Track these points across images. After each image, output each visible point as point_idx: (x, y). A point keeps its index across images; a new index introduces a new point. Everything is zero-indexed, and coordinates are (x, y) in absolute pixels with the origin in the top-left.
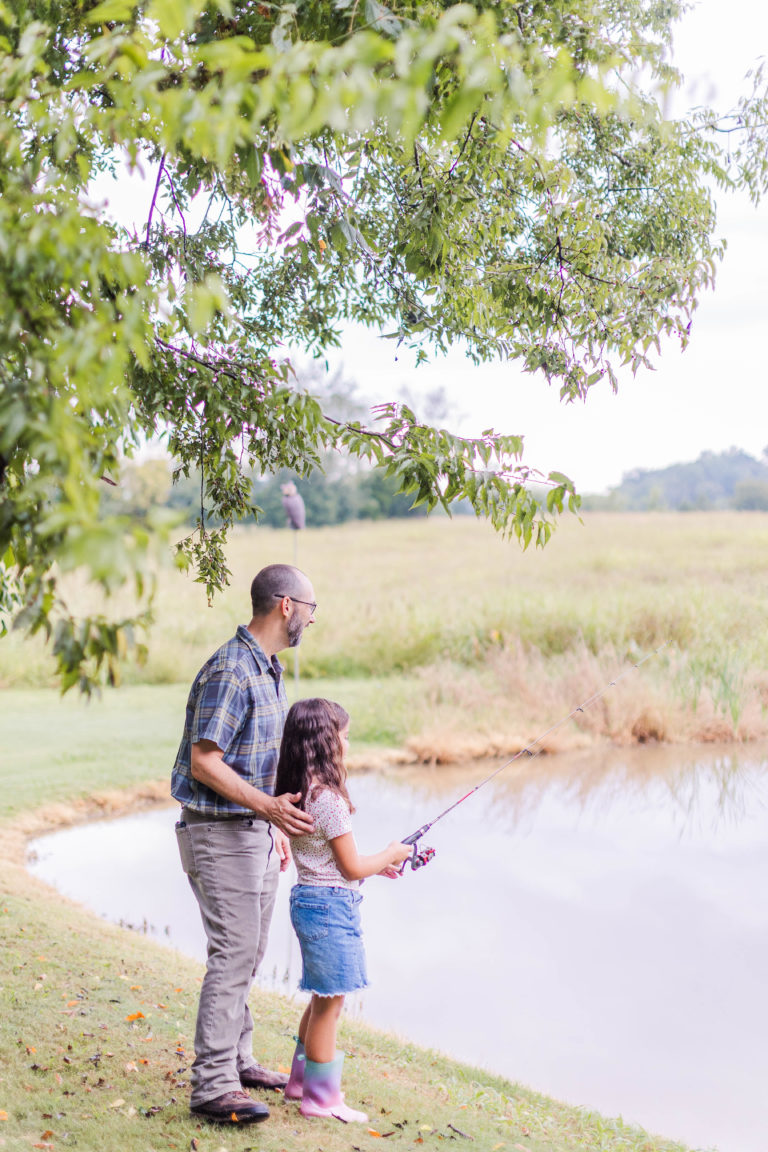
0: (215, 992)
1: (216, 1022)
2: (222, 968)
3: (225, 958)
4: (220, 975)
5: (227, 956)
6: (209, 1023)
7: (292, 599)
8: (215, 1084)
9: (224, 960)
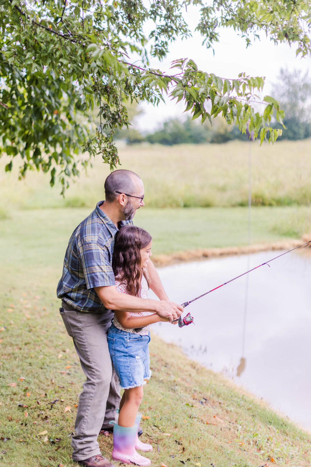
0: (89, 404)
1: (89, 420)
2: (93, 391)
3: (95, 385)
4: (92, 395)
5: (96, 384)
6: (85, 421)
7: (126, 195)
8: (85, 451)
9: (94, 386)
